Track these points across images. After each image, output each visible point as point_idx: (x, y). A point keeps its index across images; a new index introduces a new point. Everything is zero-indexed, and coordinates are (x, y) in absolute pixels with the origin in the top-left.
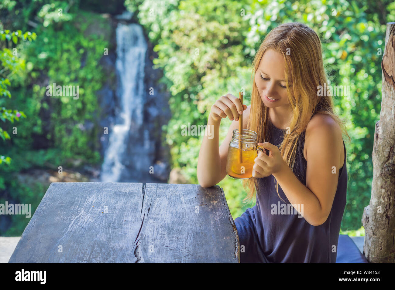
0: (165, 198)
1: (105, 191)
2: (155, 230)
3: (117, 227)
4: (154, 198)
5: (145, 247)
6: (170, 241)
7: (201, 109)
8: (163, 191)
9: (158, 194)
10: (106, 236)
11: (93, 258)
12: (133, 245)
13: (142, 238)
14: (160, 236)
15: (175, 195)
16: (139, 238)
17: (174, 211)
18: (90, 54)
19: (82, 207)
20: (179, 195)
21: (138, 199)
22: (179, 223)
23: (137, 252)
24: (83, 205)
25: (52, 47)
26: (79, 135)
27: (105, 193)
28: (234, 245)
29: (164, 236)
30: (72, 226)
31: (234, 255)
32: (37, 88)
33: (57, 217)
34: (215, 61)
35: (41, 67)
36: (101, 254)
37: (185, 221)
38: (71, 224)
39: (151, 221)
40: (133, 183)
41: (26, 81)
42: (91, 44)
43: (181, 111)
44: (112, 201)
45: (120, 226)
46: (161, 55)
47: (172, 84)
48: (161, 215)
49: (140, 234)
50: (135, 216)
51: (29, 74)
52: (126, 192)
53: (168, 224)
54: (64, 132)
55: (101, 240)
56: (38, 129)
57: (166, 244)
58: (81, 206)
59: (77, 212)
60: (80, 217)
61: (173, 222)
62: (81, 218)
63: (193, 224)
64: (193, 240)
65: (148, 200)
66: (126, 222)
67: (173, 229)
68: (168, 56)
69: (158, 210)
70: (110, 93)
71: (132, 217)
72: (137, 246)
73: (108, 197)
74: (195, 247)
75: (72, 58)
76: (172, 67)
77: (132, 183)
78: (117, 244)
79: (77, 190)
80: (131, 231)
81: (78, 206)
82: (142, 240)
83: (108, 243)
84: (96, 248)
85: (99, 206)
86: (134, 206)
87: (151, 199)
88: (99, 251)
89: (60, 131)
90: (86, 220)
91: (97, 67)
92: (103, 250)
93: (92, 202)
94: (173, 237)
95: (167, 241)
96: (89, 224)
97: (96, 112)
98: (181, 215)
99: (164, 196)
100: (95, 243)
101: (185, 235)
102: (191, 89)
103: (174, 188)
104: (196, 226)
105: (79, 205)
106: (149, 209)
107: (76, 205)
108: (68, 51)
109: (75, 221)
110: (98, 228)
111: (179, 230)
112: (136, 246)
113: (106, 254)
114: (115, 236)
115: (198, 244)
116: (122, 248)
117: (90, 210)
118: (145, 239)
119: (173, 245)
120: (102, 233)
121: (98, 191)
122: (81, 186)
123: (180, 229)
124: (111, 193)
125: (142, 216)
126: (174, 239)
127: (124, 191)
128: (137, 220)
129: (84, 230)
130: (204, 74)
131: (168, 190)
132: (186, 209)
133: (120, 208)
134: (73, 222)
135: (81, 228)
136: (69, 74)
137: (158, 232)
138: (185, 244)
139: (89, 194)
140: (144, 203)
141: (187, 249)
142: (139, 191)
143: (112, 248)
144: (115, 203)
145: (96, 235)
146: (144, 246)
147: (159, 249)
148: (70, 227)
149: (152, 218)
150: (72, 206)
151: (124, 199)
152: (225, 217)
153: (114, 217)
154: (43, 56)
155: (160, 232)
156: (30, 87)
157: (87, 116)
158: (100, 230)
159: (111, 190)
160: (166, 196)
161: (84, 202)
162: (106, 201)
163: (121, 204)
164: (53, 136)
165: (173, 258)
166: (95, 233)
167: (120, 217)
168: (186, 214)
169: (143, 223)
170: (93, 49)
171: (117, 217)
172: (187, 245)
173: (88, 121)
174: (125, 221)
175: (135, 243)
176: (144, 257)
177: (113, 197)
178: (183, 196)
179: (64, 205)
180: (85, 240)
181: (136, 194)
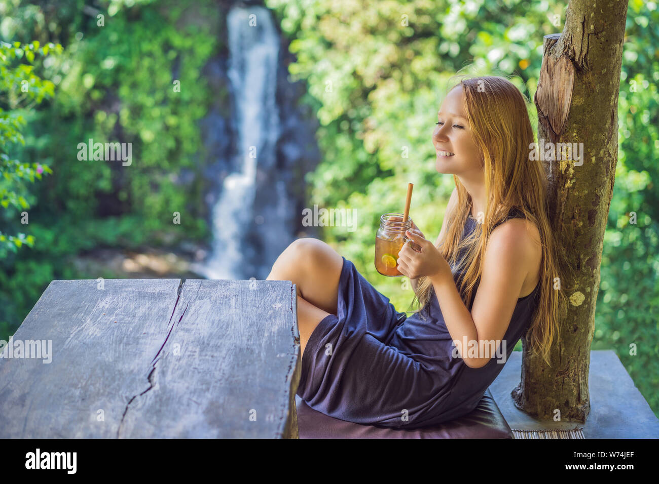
0: (209, 300)
1: (126, 292)
2: (184, 346)
3: (131, 343)
4: (192, 300)
5: (165, 369)
6: (200, 361)
7: (369, 146)
8: (208, 290)
9: (199, 295)
10: (114, 355)
11: (91, 384)
12: (148, 367)
13: (163, 356)
14: (189, 353)
15: (224, 296)
16: (158, 357)
17: (217, 318)
18: (186, 60)
19: (88, 315)
20: (230, 296)
21: (170, 303)
22: (220, 336)
23: (153, 375)
24: (90, 312)
25: (124, 48)
26: (170, 192)
27: (124, 295)
28: (289, 364)
29: (194, 354)
30: (70, 341)
31: (285, 379)
32: (101, 116)
33: (52, 330)
34: (394, 66)
35: (108, 81)
36: (102, 379)
37: (228, 332)
38: (69, 339)
39: (181, 333)
40: (167, 279)
41: (83, 105)
42: (188, 43)
43: (337, 151)
44: (132, 306)
45: (137, 341)
46: (303, 57)
47: (321, 105)
48: (197, 324)
49: (161, 352)
50: (160, 327)
51: (88, 95)
52: (154, 293)
53: (203, 337)
54: (147, 188)
55: (107, 359)
56: (105, 185)
57: (194, 364)
58: (87, 313)
59: (80, 322)
60: (83, 328)
61: (211, 334)
62: (84, 330)
63: (239, 337)
64: (234, 360)
65: (184, 303)
66: (146, 335)
67: (208, 344)
68: (314, 59)
69: (194, 317)
70: (220, 123)
71: (156, 328)
72: (154, 369)
73: (128, 300)
74: (233, 368)
75: (157, 67)
76: (322, 76)
77: (165, 279)
78: (126, 366)
79: (85, 291)
80: (150, 348)
81: (83, 314)
82: (163, 359)
83: (115, 364)
84: (98, 371)
85: (113, 313)
86: (161, 313)
87: (187, 302)
88: (100, 375)
89: (141, 187)
90: (90, 333)
91: (198, 80)
92: (107, 374)
93: (103, 307)
94: (206, 355)
95: (197, 361)
96: (93, 339)
97: (198, 154)
98: (226, 324)
99: (208, 298)
100: (97, 365)
101: (224, 352)
102: (352, 114)
103: (225, 285)
104: (242, 340)
105: (85, 313)
106: (182, 317)
107: (81, 312)
108: (150, 54)
109: (75, 335)
110: (105, 344)
111: (216, 346)
112: (152, 368)
113: (109, 379)
114: (126, 355)
115: (238, 365)
116: (132, 371)
117: (99, 319)
118: (166, 358)
119: (204, 367)
120: (109, 350)
121: (115, 292)
122: (92, 285)
123: (219, 344)
124: (133, 295)
125: (170, 327)
126: (207, 357)
127: (151, 292)
128: (162, 333)
129: (86, 346)
130: (374, 88)
131: (215, 289)
132: (234, 316)
133: (141, 315)
134: (72, 336)
135: (82, 343)
136: (152, 92)
137: (187, 348)
138: (221, 365)
139: (102, 297)
140: (177, 308)
141: (221, 371)
142: (173, 290)
143: (119, 371)
144: (135, 309)
145: (101, 353)
146: (164, 367)
147: (183, 372)
148: (67, 343)
149: (183, 329)
150: (75, 313)
151: (150, 303)
152: (287, 326)
153: (131, 329)
154: (109, 64)
155: (190, 348)
156: (89, 115)
157: (184, 161)
158: (108, 346)
159: (134, 289)
160: (210, 298)
161: (93, 308)
162: (124, 306)
163: (144, 310)
164: (130, 195)
165: (199, 383)
166: (99, 351)
167: (138, 329)
168: (232, 323)
169: (168, 337)
170: (191, 51)
171: (134, 328)
172: (223, 365)
173: (185, 170)
174: (145, 333)
175: (152, 364)
176: (160, 383)
177: (135, 299)
178: (234, 297)
179: (64, 311)
180: (84, 360)
181: (168, 296)
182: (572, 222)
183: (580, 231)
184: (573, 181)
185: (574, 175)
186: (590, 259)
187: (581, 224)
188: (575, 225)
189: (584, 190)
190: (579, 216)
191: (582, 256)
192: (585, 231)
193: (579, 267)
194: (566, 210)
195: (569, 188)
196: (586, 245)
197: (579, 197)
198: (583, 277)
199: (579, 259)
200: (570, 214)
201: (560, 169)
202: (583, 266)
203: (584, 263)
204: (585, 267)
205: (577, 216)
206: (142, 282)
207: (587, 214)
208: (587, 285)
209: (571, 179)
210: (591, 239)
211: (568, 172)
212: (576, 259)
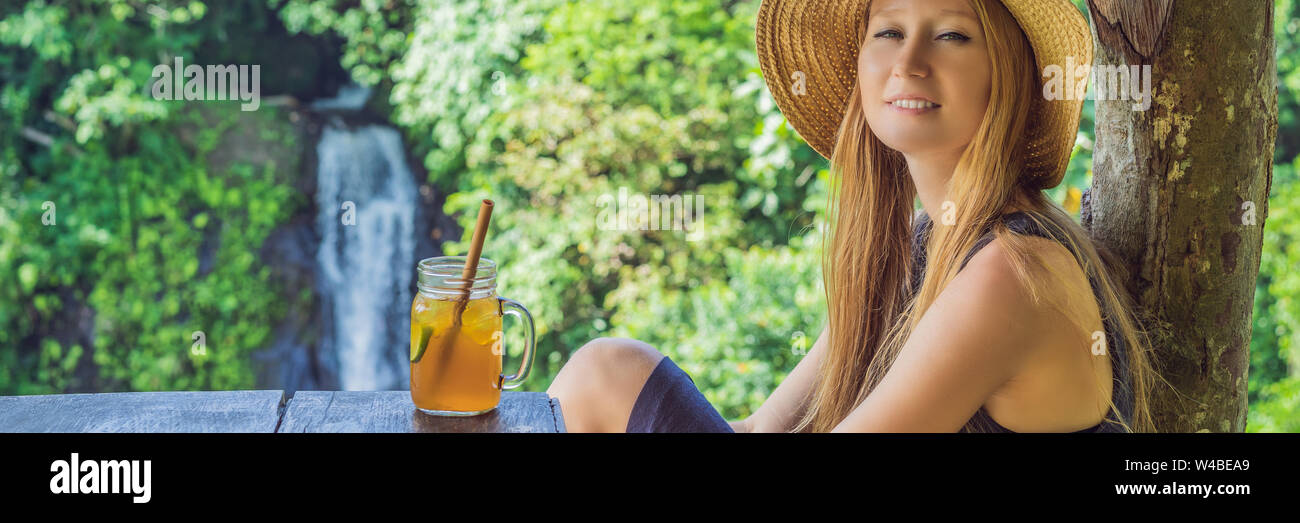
0: (355, 424)
4: (314, 424)
8: (352, 407)
9: (331, 416)
15: (391, 415)
18: (230, 230)
20: (405, 415)
21: (260, 427)
27: (148, 416)
32: (50, 349)
34: (648, 238)
35: (67, 278)
40: (250, 391)
42: (234, 197)
46: (469, 225)
52: (220, 414)
70: (300, 356)
75: (168, 246)
77: (246, 391)
79: (54, 412)
87: (302, 426)
91: (254, 269)
99: (352, 419)
103: (391, 399)
108: (156, 221)
121: (127, 412)
122: (67, 403)
124: (169, 417)
127: (214, 411)
131: (369, 406)
136: (157, 297)
139: (93, 420)
142: (266, 408)
156: (30, 344)
159: (172, 408)
160: (358, 420)
170: (241, 212)
181: (255, 417)
182: (1187, 261)
183: (1205, 283)
184: (1186, 164)
185: (1187, 149)
186: (1229, 352)
187: (1207, 265)
188: (1193, 269)
189: (1212, 184)
190: (1202, 247)
191: (1211, 343)
192: (1215, 283)
193: (1205, 367)
194: (1173, 233)
195: (1176, 183)
196: (1218, 316)
197: (1200, 202)
198: (1215, 393)
199: (1204, 348)
200: (1180, 243)
201: (1156, 138)
202: (1214, 366)
203: (1216, 359)
204: (1218, 369)
205: (1196, 246)
206: (191, 395)
207: (1219, 242)
208: (1224, 415)
209: (1181, 160)
210: (1230, 302)
211: (1173, 145)
212: (1198, 349)
